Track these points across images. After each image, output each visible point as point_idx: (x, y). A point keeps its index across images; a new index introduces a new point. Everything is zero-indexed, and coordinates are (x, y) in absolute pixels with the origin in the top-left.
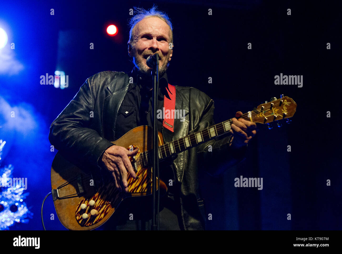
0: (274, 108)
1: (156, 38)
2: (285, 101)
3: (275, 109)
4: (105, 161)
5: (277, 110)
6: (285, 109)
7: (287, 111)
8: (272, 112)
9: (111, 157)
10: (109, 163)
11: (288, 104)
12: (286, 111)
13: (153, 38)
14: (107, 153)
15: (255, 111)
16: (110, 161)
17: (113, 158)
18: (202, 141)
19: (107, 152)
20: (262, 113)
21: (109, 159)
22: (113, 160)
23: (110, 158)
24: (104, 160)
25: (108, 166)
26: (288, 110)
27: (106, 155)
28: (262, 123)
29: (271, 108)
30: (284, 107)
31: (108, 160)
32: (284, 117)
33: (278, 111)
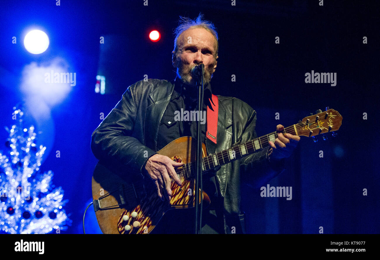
0: (319, 121)
1: (201, 50)
2: (331, 114)
3: (320, 122)
4: (148, 170)
5: (322, 123)
6: (330, 122)
7: (332, 124)
8: (318, 125)
9: (154, 165)
10: (152, 171)
11: (333, 117)
12: (332, 125)
13: (198, 50)
14: (151, 161)
15: (300, 124)
17: (157, 166)
18: (246, 153)
19: (151, 160)
20: (307, 126)
21: (153, 167)
22: (157, 168)
23: (154, 166)
24: (147, 168)
25: (152, 174)
26: (334, 123)
27: (150, 163)
28: (308, 136)
29: (316, 121)
30: (329, 120)
31: (152, 168)
32: (329, 131)
33: (323, 124)
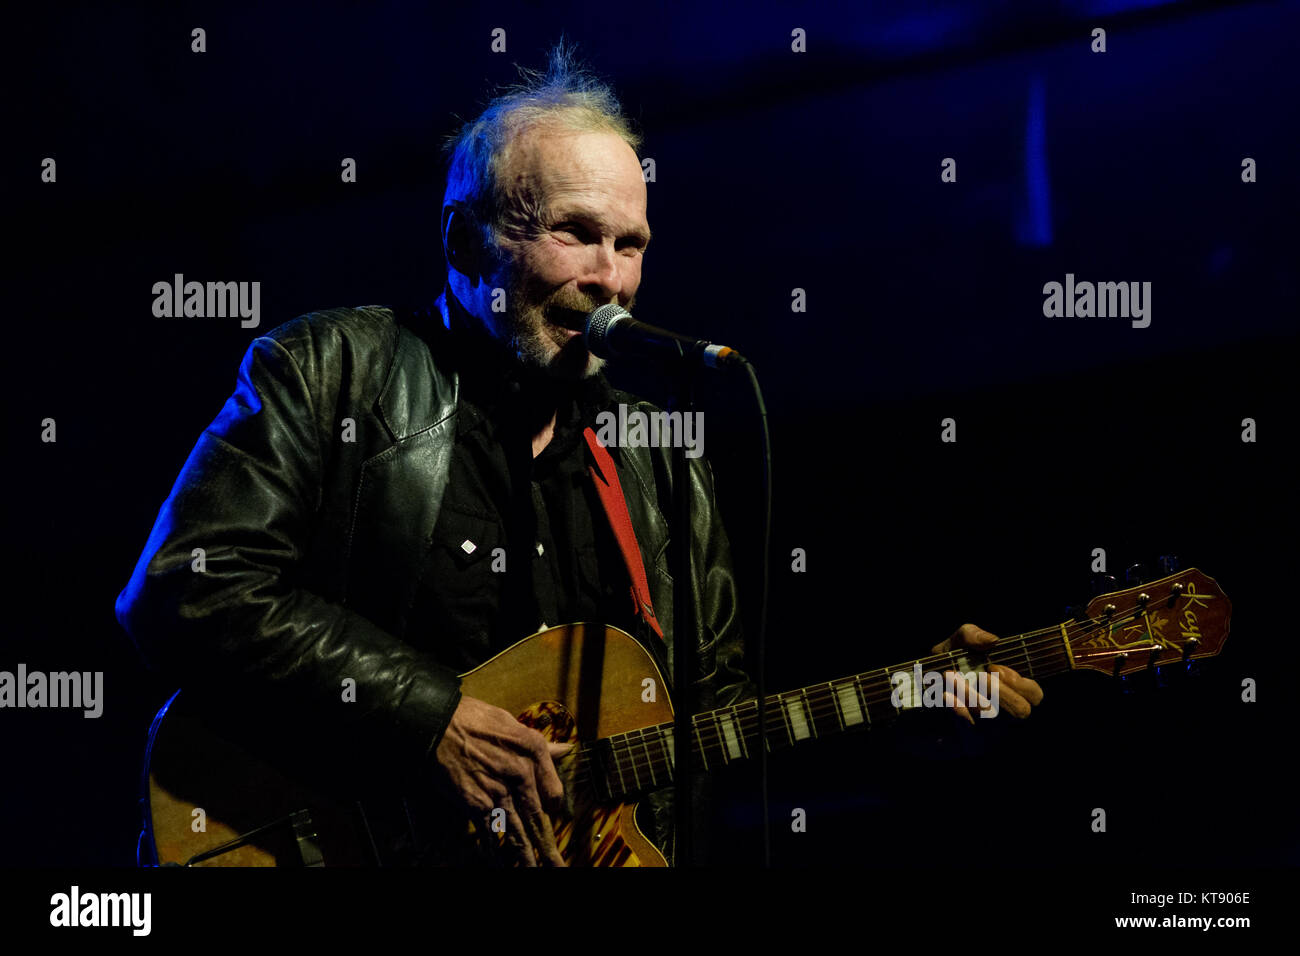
0: (1149, 614)
1: (613, 239)
2: (1191, 588)
3: (1152, 618)
4: (450, 766)
5: (1162, 623)
6: (1190, 620)
7: (1196, 628)
8: (1145, 628)
9: (481, 750)
10: (472, 774)
11: (1199, 600)
12: (1195, 631)
13: (604, 239)
14: (463, 732)
15: (1082, 626)
16: (481, 768)
17: (496, 758)
18: (862, 720)
19: (464, 728)
20: (1108, 632)
21: (475, 758)
22: (496, 765)
23: (481, 755)
24: (446, 757)
25: (469, 787)
26: (1202, 626)
27: (461, 741)
28: (1110, 673)
29: (1139, 618)
30: (1187, 613)
31: (470, 762)
32: (1186, 655)
33: (1164, 627)
